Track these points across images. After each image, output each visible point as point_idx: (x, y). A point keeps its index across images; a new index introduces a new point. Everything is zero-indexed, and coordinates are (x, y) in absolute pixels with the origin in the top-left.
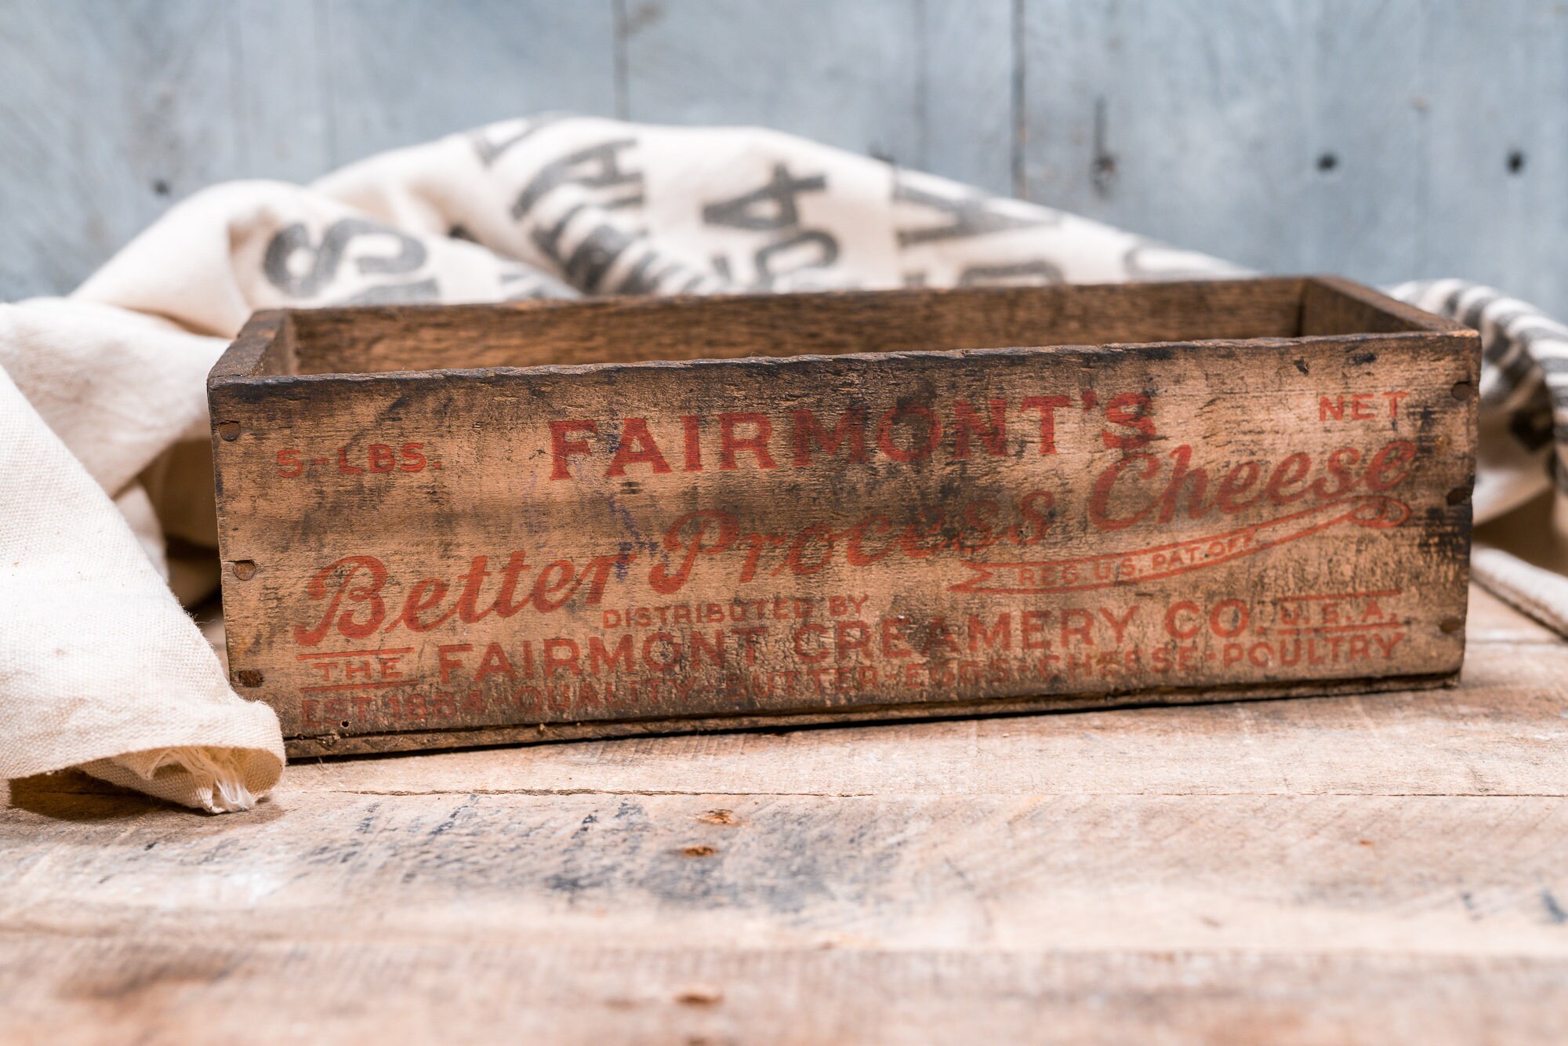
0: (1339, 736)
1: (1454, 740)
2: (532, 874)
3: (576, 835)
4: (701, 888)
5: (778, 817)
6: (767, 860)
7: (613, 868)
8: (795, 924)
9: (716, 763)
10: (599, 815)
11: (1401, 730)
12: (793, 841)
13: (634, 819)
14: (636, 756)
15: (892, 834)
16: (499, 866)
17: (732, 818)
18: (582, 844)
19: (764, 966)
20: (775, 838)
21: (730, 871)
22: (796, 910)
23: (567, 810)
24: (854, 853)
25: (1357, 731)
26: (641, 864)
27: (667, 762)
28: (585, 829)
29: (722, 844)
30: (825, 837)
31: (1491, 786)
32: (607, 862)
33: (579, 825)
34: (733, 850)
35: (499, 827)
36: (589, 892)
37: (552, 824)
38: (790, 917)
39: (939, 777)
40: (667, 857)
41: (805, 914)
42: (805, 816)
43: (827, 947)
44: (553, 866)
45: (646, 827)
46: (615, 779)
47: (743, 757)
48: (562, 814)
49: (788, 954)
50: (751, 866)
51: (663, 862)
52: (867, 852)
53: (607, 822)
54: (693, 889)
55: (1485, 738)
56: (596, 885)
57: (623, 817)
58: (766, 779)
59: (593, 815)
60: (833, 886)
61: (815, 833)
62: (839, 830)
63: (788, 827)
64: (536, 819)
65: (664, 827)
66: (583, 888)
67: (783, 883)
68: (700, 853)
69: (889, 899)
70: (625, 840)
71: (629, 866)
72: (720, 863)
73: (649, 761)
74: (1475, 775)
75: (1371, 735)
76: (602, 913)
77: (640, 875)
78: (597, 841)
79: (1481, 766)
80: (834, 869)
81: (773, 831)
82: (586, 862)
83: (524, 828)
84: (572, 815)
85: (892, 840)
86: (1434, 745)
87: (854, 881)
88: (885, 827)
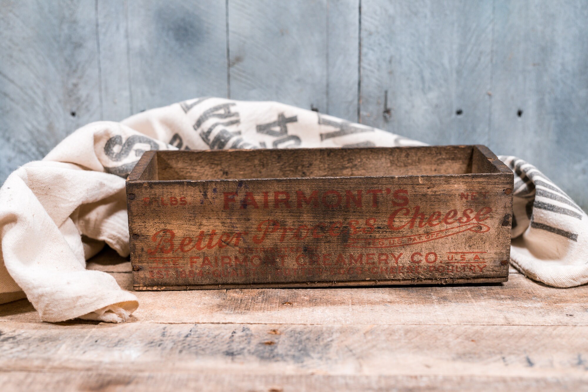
0: (464, 305)
1: (499, 307)
2: (219, 350)
3: (230, 338)
4: (272, 355)
5: (293, 332)
6: (291, 346)
7: (243, 349)
8: (303, 367)
9: (271, 314)
10: (236, 331)
11: (483, 303)
12: (298, 340)
13: (248, 332)
14: (245, 311)
15: (328, 337)
16: (208, 348)
17: (278, 332)
18: (233, 341)
19: (294, 380)
20: (293, 339)
21: (280, 349)
22: (302, 362)
23: (226, 329)
24: (317, 344)
25: (470, 304)
26: (252, 347)
27: (255, 313)
28: (233, 336)
29: (276, 341)
30: (308, 339)
31: (511, 322)
32: (241, 346)
33: (230, 334)
34: (280, 343)
35: (206, 335)
36: (238, 356)
37: (222, 334)
38: (300, 365)
39: (341, 318)
40: (260, 345)
41: (305, 363)
42: (301, 331)
43: (313, 374)
44: (225, 348)
45: (252, 335)
46: (240, 319)
47: (279, 311)
48: (224, 331)
49: (301, 376)
50: (286, 348)
51: (259, 347)
52: (321, 343)
53: (239, 333)
54: (270, 355)
55: (509, 306)
56: (239, 354)
57: (244, 332)
58: (287, 319)
59: (235, 331)
60: (312, 354)
61: (304, 337)
62: (312, 336)
63: (296, 335)
64: (217, 332)
65: (257, 335)
66: (235, 355)
67: (297, 354)
68: (270, 344)
69: (329, 359)
70: (246, 339)
71: (248, 348)
72: (276, 347)
73: (250, 313)
74: (506, 318)
75: (474, 305)
76: (242, 363)
77: (252, 351)
78: (237, 340)
79: (508, 315)
80: (312, 349)
81: (291, 336)
82: (235, 347)
83: (213, 335)
84: (228, 331)
85: (329, 339)
86: (493, 308)
87: (318, 353)
88: (326, 335)
